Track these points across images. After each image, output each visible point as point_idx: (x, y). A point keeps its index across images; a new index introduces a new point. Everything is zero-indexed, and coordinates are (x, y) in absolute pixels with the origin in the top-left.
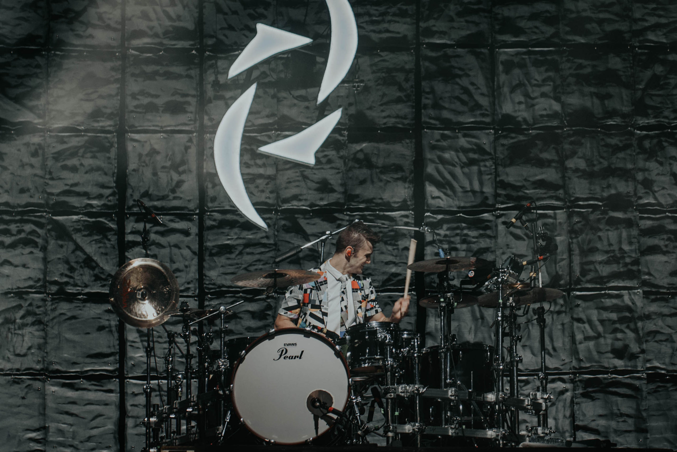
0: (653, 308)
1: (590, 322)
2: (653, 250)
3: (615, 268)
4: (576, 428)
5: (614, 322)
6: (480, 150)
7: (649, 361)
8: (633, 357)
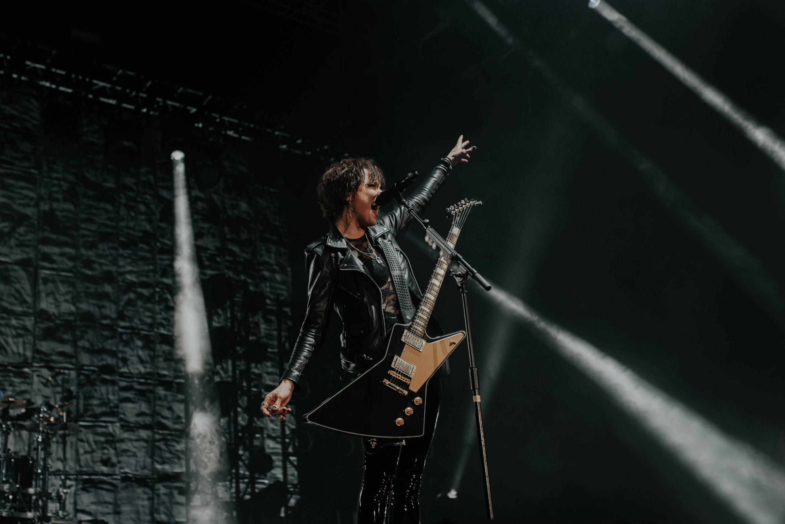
0: (126, 435)
1: (88, 442)
2: (127, 400)
3: (104, 409)
4: (77, 511)
5: (102, 442)
6: (25, 328)
7: (122, 468)
8: (113, 465)
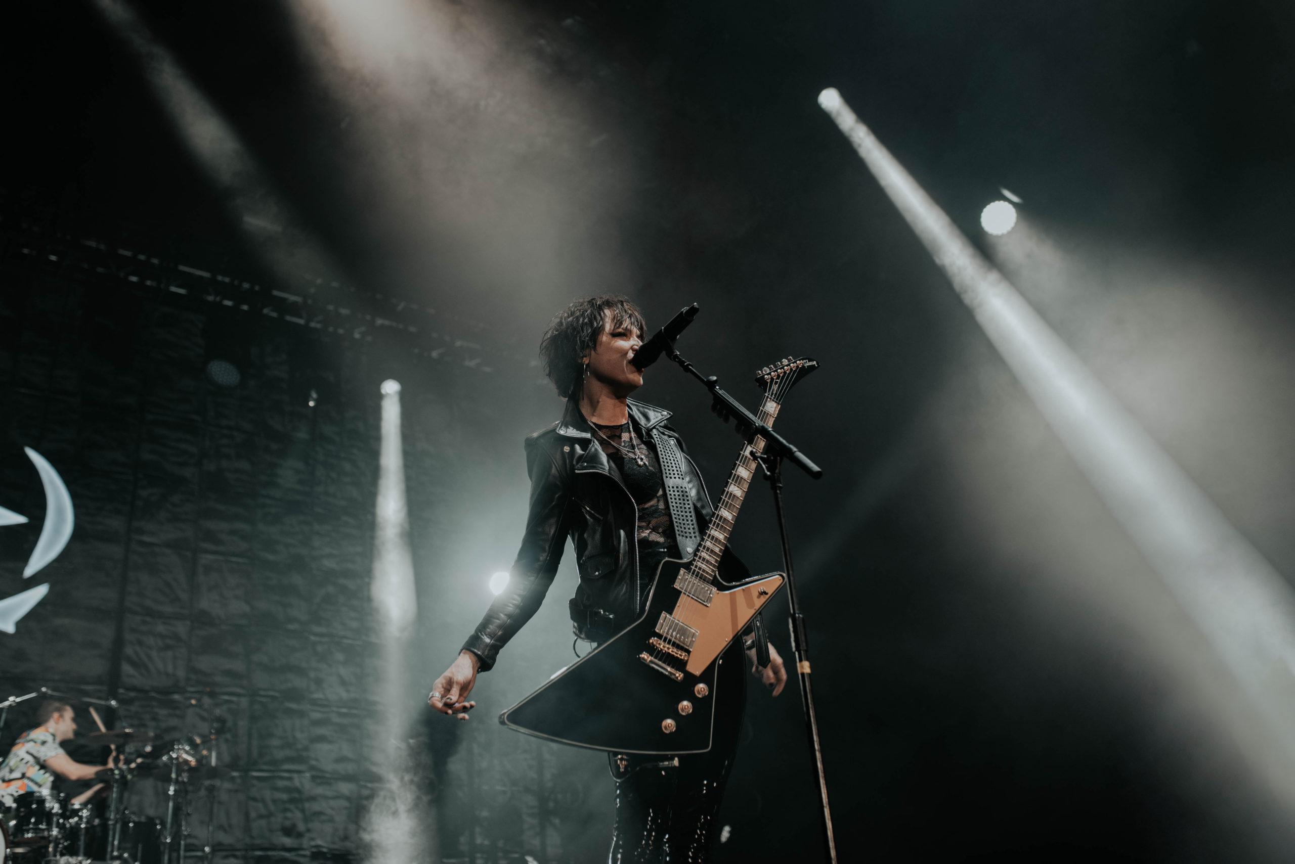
0: (319, 790)
1: (263, 801)
2: (321, 739)
3: (288, 753)
5: (284, 802)
6: (177, 638)
7: (313, 839)
8: (300, 835)
